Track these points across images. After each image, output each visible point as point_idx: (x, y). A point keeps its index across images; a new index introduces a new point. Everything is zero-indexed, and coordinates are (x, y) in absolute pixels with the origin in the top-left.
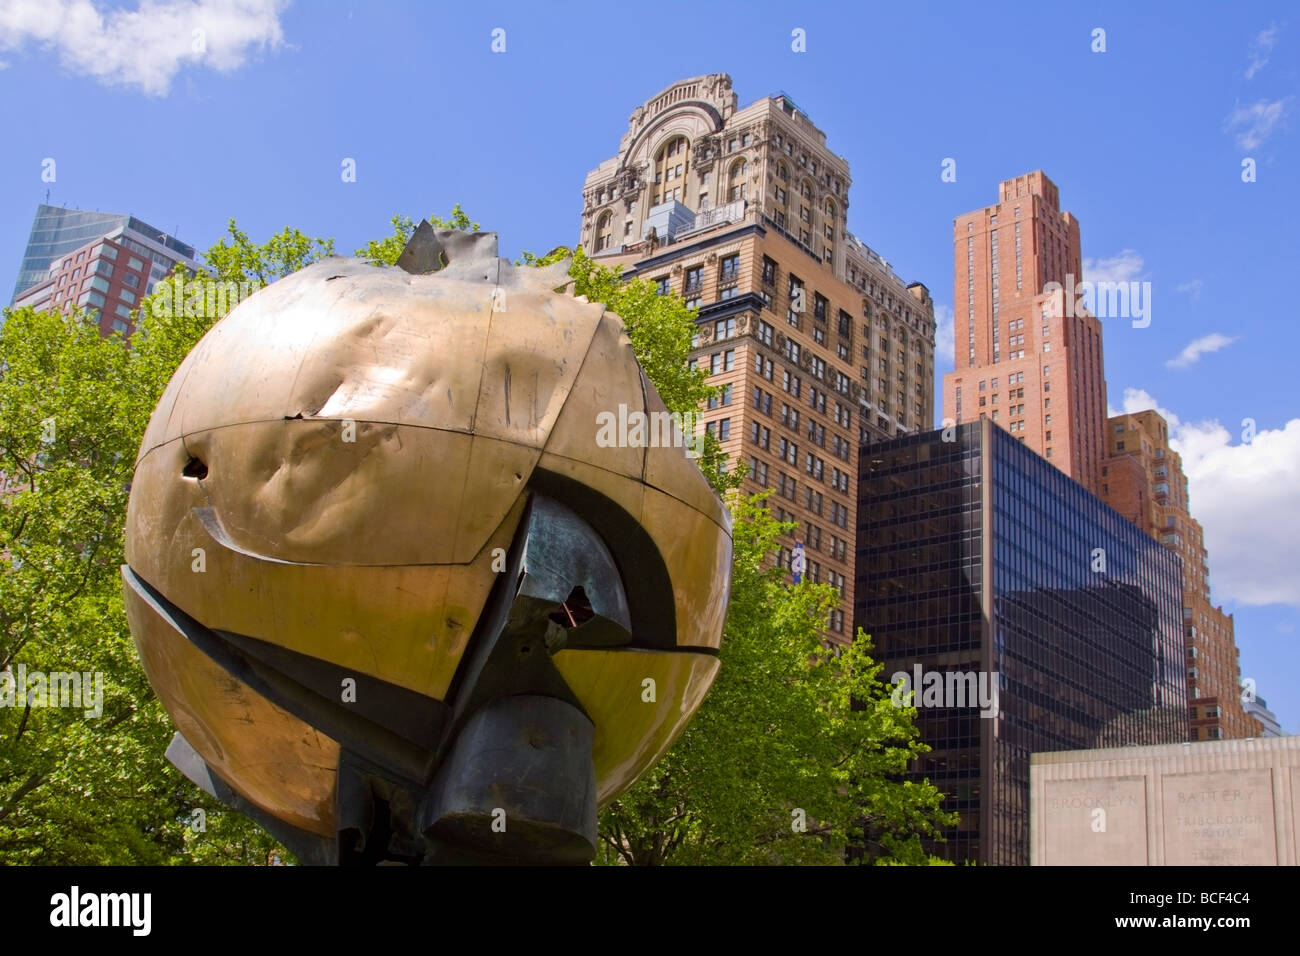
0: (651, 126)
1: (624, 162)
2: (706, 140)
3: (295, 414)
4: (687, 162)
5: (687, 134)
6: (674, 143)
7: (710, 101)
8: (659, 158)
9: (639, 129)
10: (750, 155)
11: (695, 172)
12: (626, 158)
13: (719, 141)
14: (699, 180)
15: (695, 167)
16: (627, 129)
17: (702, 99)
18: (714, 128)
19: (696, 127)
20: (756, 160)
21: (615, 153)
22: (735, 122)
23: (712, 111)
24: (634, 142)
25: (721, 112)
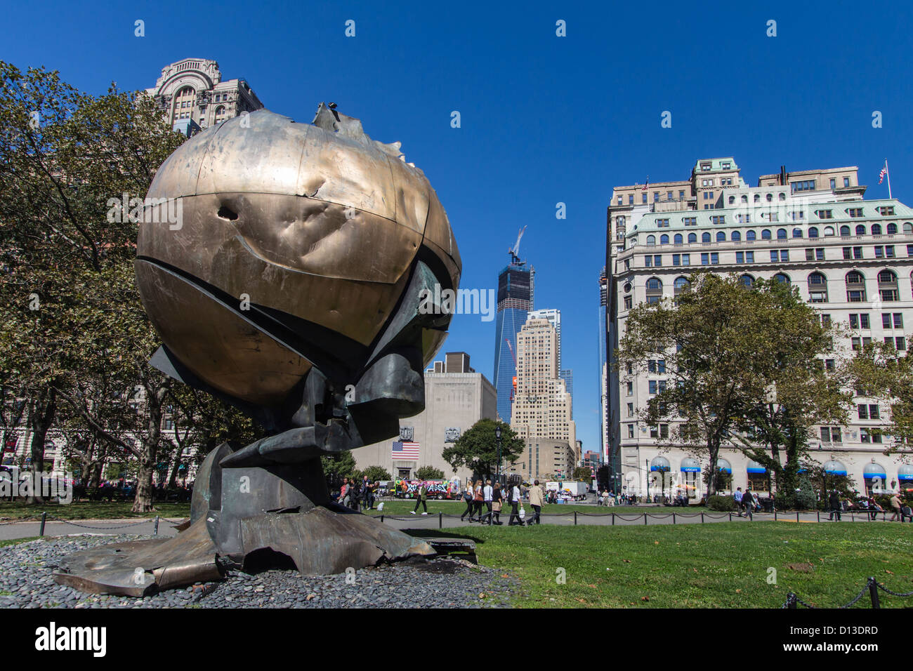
0: (174, 78)
1: (159, 92)
2: (204, 92)
3: (302, 194)
4: (194, 101)
5: (194, 87)
6: (187, 89)
7: (207, 73)
8: (178, 94)
9: (168, 77)
10: (227, 106)
11: (198, 106)
12: (160, 90)
13: (211, 95)
14: (200, 112)
15: (197, 105)
16: (161, 76)
17: (202, 70)
18: (208, 87)
19: (200, 85)
20: (230, 109)
21: (154, 86)
22: (221, 87)
23: (208, 79)
24: (164, 83)
25: (212, 80)
